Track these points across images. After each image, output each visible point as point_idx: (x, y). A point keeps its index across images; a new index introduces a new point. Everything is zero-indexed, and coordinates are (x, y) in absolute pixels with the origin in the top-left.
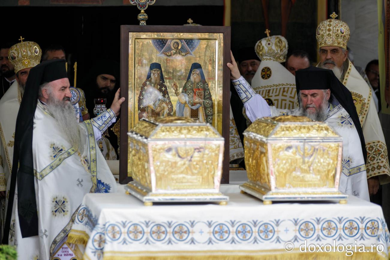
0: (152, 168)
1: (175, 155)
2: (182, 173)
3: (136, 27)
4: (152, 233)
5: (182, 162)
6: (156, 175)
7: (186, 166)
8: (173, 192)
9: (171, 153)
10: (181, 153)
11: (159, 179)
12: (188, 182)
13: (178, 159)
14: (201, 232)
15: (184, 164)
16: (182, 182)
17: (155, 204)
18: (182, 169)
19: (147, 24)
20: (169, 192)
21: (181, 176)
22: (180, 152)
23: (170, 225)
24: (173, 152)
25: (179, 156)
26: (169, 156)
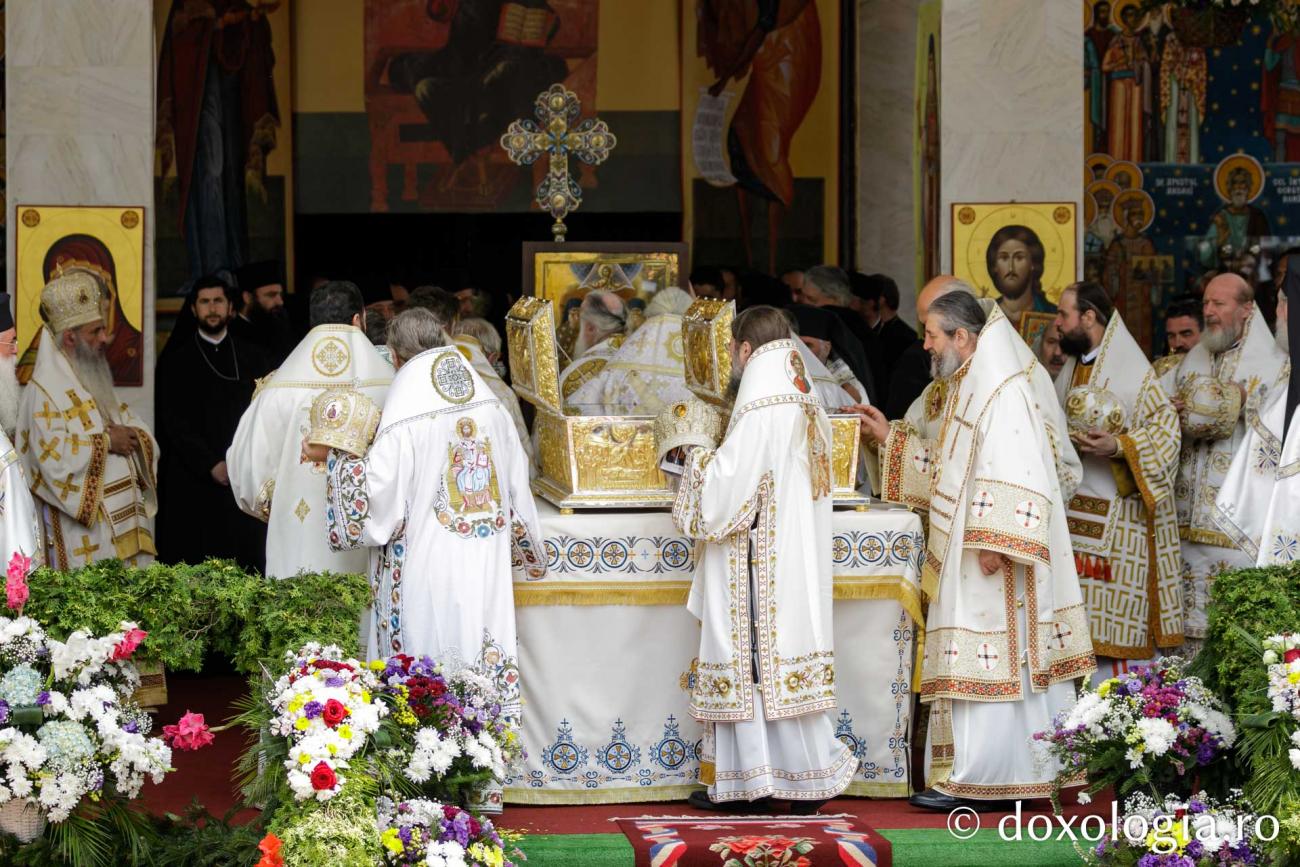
0: (572, 457)
1: (607, 438)
2: (617, 464)
3: (548, 243)
4: (570, 555)
5: (617, 449)
6: (578, 467)
7: (624, 453)
8: (604, 493)
9: (601, 434)
10: (617, 435)
11: (582, 474)
12: (626, 478)
13: (610, 443)
14: (645, 554)
15: (621, 451)
16: (618, 479)
17: (578, 511)
18: (619, 459)
19: (566, 240)
20: (599, 493)
21: (616, 469)
22: (614, 432)
23: (597, 542)
24: (605, 432)
25: (614, 440)
26: (598, 440)
